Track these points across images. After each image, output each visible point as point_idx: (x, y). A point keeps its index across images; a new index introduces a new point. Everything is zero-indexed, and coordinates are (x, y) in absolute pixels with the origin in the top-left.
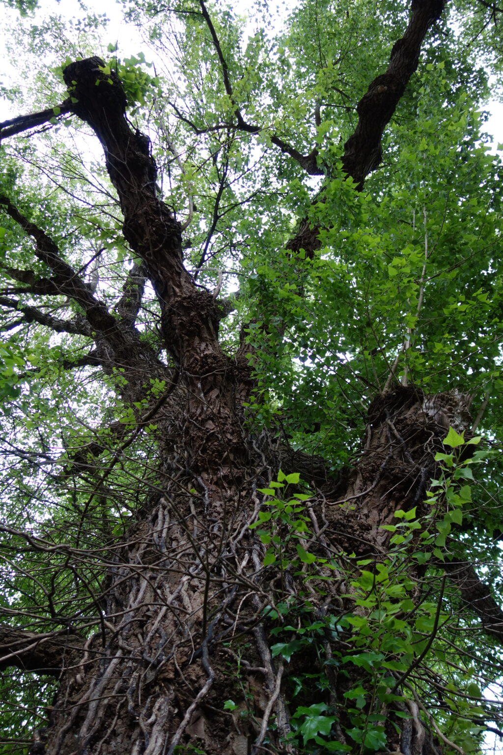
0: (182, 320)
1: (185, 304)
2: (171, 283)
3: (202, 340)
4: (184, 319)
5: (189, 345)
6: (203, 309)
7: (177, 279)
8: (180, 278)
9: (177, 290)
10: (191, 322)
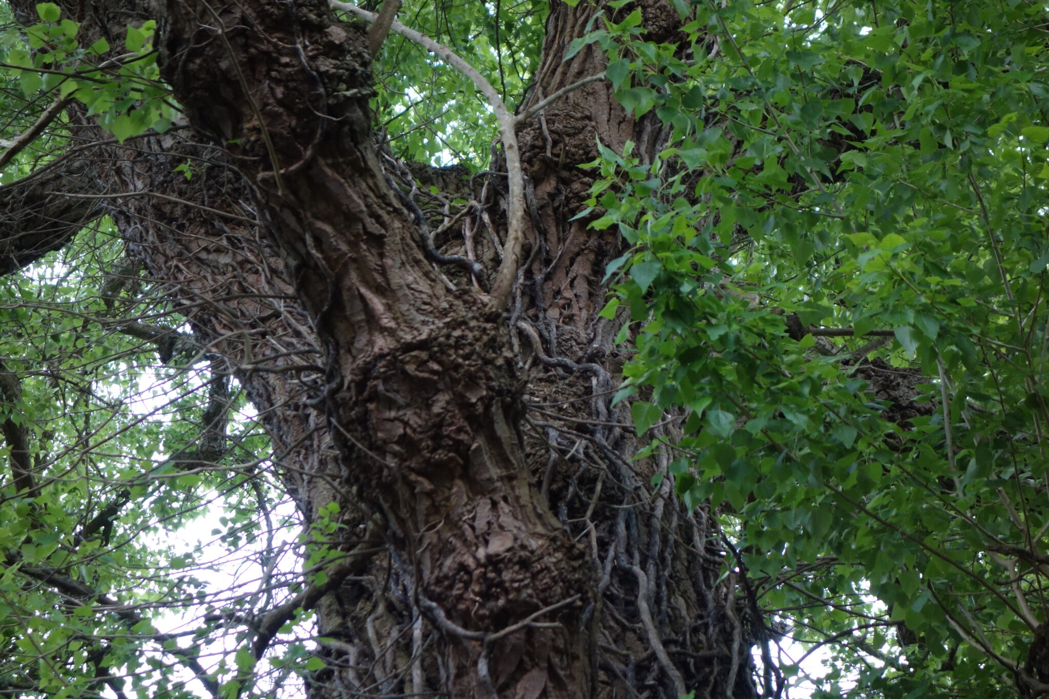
0: (406, 424)
1: (411, 368)
2: (353, 277)
3: (478, 488)
4: (414, 420)
5: (435, 509)
6: (472, 380)
7: (372, 260)
8: (382, 256)
9: (377, 304)
10: (436, 428)
